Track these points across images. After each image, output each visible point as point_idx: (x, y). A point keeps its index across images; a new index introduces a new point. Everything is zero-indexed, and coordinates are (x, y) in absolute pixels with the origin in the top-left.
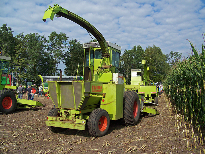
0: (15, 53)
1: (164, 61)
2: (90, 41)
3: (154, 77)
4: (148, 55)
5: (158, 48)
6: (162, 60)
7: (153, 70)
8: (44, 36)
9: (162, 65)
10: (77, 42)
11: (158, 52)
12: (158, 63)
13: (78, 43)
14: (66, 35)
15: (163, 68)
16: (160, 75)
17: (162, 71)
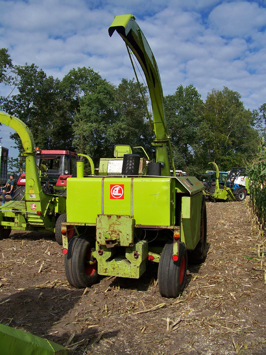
4: (211, 109)
9: (243, 132)
11: (234, 101)
12: (233, 127)
16: (239, 154)
17: (244, 146)
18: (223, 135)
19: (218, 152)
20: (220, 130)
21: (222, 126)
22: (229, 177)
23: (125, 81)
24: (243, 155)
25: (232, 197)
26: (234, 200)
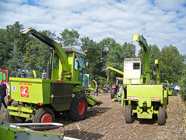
0: (26, 50)
1: (181, 61)
2: (104, 39)
3: (170, 77)
4: (164, 55)
5: (175, 47)
6: (179, 60)
7: (169, 71)
8: (54, 33)
9: (179, 65)
10: (90, 39)
11: (174, 51)
12: (174, 63)
13: (90, 41)
14: (78, 32)
15: (179, 69)
16: (177, 75)
17: (179, 72)
18: (170, 67)
19: (167, 74)
20: (168, 65)
21: (169, 63)
22: (172, 86)
23: (126, 43)
24: (178, 76)
25: (174, 94)
26: (175, 95)
